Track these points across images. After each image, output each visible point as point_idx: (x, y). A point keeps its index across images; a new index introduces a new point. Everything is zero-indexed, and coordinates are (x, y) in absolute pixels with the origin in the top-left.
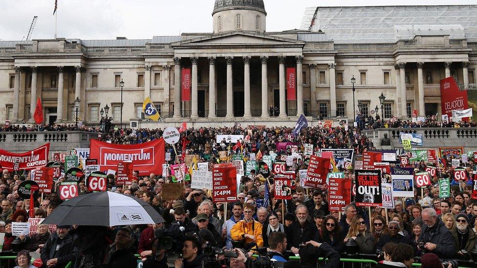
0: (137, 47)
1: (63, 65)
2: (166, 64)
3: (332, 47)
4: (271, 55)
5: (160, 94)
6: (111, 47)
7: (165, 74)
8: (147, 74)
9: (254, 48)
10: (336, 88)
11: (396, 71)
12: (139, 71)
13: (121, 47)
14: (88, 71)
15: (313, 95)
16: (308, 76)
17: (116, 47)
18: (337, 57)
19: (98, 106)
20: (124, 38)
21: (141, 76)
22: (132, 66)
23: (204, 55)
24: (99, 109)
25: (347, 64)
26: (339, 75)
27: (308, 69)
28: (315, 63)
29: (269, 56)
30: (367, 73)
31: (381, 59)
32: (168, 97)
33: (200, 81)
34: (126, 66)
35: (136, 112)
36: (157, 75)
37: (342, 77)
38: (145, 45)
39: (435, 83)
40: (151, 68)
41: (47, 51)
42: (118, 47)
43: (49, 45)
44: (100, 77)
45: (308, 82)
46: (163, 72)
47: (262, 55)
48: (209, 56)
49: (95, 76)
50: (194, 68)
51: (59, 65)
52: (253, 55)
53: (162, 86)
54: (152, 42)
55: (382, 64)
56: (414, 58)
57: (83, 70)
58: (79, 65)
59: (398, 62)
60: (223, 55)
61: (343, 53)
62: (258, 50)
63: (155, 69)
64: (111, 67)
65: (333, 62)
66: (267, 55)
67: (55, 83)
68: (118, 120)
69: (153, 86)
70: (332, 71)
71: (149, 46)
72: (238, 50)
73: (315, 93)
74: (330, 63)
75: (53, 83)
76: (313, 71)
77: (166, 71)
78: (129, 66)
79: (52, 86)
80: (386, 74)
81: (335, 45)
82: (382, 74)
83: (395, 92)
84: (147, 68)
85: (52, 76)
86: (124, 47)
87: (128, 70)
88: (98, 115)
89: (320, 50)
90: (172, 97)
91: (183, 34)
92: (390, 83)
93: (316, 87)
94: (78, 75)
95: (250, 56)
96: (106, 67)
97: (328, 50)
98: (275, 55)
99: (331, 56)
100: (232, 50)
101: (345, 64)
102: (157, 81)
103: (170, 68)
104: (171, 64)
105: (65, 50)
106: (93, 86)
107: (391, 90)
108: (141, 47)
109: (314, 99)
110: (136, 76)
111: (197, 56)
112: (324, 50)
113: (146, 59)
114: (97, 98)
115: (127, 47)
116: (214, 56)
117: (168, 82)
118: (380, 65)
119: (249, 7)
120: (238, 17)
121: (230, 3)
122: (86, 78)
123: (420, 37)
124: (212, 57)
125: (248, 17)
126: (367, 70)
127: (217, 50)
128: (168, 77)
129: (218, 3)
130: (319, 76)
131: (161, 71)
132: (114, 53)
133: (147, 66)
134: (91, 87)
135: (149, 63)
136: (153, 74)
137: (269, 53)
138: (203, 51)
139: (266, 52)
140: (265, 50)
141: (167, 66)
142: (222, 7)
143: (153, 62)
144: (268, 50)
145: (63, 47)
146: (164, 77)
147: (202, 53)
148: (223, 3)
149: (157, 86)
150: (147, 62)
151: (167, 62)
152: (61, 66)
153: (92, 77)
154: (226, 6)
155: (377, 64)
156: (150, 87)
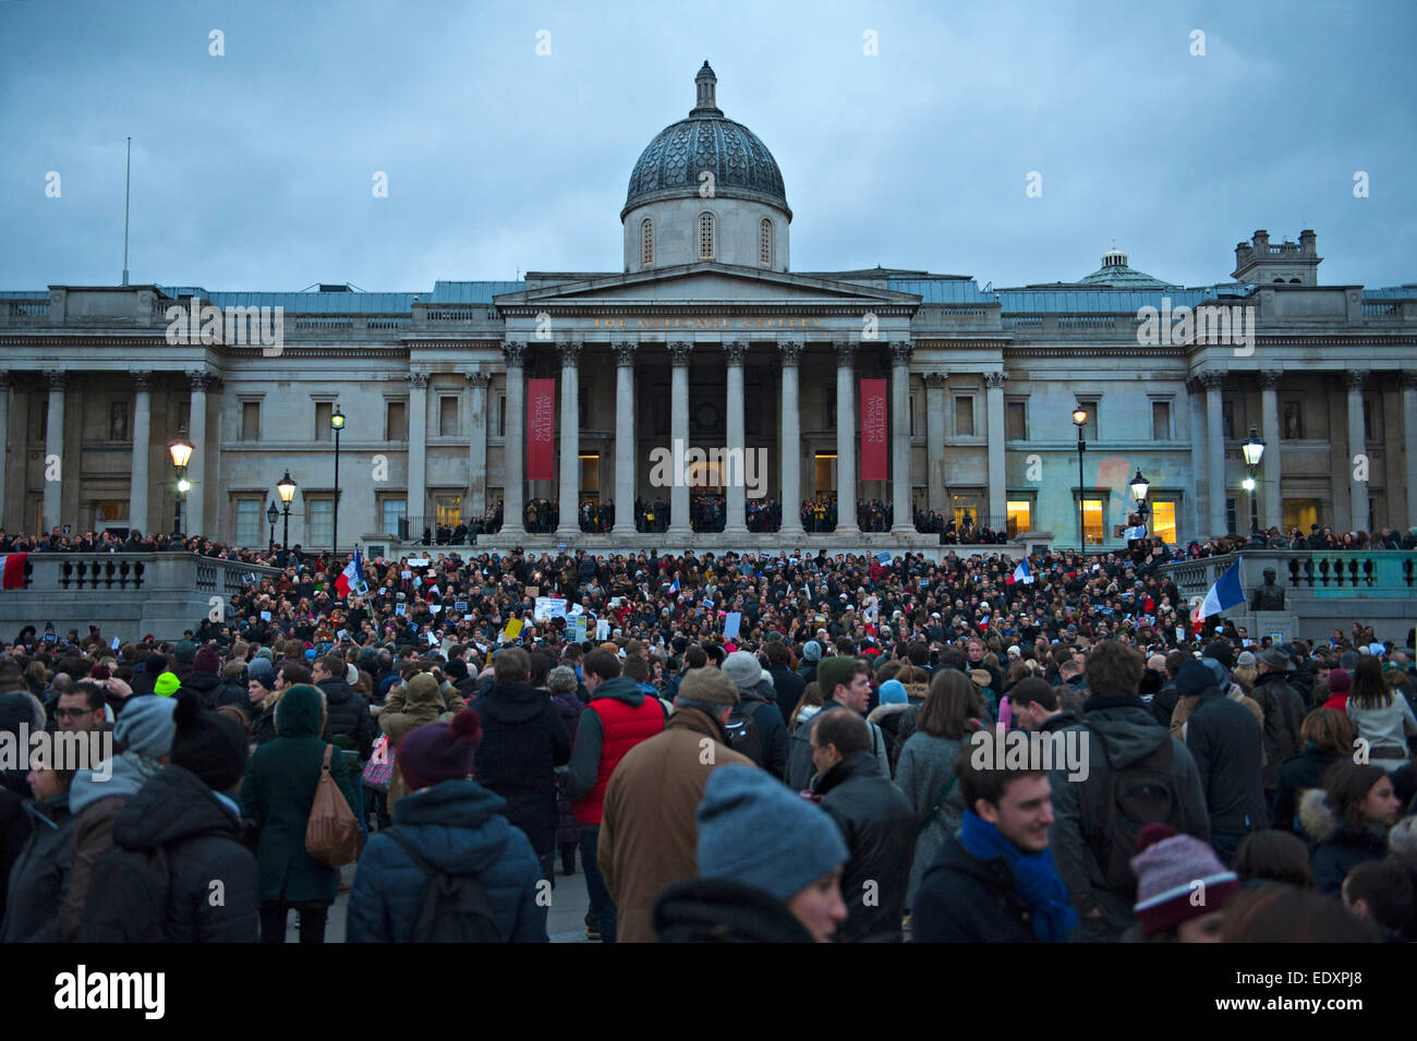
0: (385, 316)
1: (148, 367)
2: (475, 368)
3: (995, 322)
4: (810, 338)
5: (456, 462)
6: (304, 316)
7: (473, 402)
8: (417, 398)
9: (757, 315)
10: (1008, 450)
11: (1194, 399)
12: (390, 389)
13: (334, 316)
14: (227, 389)
15: (935, 471)
16: (921, 410)
17: (316, 316)
18: (1010, 353)
19: (261, 498)
20: (343, 289)
21: (397, 407)
22: (369, 375)
23: (601, 338)
24: (262, 508)
25: (1038, 375)
26: (1016, 408)
27: (921, 389)
28: (943, 370)
29: (806, 343)
30: (1104, 407)
31: (1144, 363)
32: (483, 473)
33: (584, 421)
34: (350, 376)
35: (380, 519)
36: (449, 403)
37: (1023, 417)
38: (409, 310)
39: (1314, 438)
40: (428, 381)
41: (95, 321)
42: (324, 316)
43: (106, 304)
44: (267, 409)
45: (919, 430)
46: (466, 393)
47: (783, 339)
48: (617, 339)
49: (252, 405)
50: (570, 376)
51: (136, 367)
52: (756, 337)
53: (462, 439)
54: (434, 300)
55: (1147, 375)
56: (1251, 358)
57: (213, 385)
58: (201, 367)
59: (1198, 371)
60: (661, 338)
61: (1028, 342)
62: (770, 323)
63: (441, 385)
64: (303, 376)
65: (999, 368)
66: (799, 339)
67: (125, 427)
68: (322, 542)
69: (436, 438)
70: (996, 396)
71: (426, 311)
72: (708, 323)
73: (942, 463)
74: (987, 370)
75: (119, 425)
76: (935, 396)
77: (477, 391)
78: (362, 376)
79: (112, 433)
80: (1161, 407)
81: (1003, 316)
82: (1147, 407)
83: (1189, 463)
84: (418, 381)
85: (113, 404)
86: (344, 316)
87: (356, 388)
88: (261, 526)
89: (957, 329)
90: (494, 472)
91: (530, 276)
92: (1172, 435)
93: (946, 446)
94: (198, 399)
95: (745, 339)
96: (285, 376)
97: (983, 329)
98: (826, 338)
99: (994, 349)
100: (689, 323)
101: (1032, 375)
102: (449, 423)
103: (491, 382)
104: (493, 369)
105: (155, 319)
106: (244, 437)
107: (1174, 457)
108: (397, 316)
109: (939, 481)
110: (382, 408)
111: (577, 339)
112: (971, 328)
113: (412, 353)
114: (259, 474)
115: (352, 316)
116: (633, 339)
117: (482, 426)
118: (1139, 380)
119: (741, 192)
120: (707, 221)
121: (681, 179)
122: (223, 410)
123: (1272, 292)
124: (625, 344)
125: (738, 221)
126: (1100, 396)
127: (640, 323)
128: (482, 411)
129: (643, 179)
130: (952, 413)
131: (462, 389)
132: (312, 334)
133: (417, 375)
134: (238, 439)
135: (423, 363)
136: (436, 399)
137: (805, 331)
138: (596, 323)
139: (797, 330)
140: (792, 322)
141: (479, 374)
142: (654, 190)
143: (435, 363)
144: (803, 322)
145: (148, 309)
146: (472, 408)
147: (593, 331)
148: (657, 177)
149: (448, 439)
150: (418, 362)
151: (481, 363)
152: (141, 371)
153: (241, 407)
154: (668, 186)
155: (1133, 375)
156: (426, 441)
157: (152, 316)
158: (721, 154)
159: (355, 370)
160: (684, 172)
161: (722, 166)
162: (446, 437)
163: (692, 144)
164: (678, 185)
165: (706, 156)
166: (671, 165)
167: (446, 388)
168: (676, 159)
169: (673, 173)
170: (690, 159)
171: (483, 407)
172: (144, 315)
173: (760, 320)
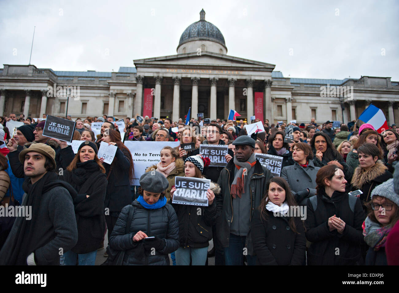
0: (104, 77)
1: (29, 89)
2: (130, 92)
3: (289, 83)
4: (239, 77)
6: (80, 77)
7: (129, 102)
8: (111, 100)
9: (221, 70)
12: (105, 99)
13: (89, 77)
14: (56, 98)
17: (84, 77)
18: (293, 94)
21: (106, 105)
22: (98, 95)
23: (169, 75)
25: (299, 101)
26: (293, 110)
28: (273, 97)
29: (237, 79)
30: (318, 111)
31: (329, 98)
33: (163, 107)
34: (93, 95)
36: (121, 102)
37: (295, 113)
40: (115, 95)
41: (16, 75)
42: (86, 77)
43: (20, 70)
46: (127, 99)
47: (230, 78)
48: (174, 76)
49: (62, 103)
50: (158, 88)
51: (26, 89)
52: (221, 77)
53: (124, 113)
55: (330, 102)
56: (363, 96)
58: (45, 89)
60: (189, 76)
62: (225, 72)
63: (119, 97)
65: (290, 97)
66: (235, 78)
69: (117, 113)
70: (289, 105)
71: (116, 75)
72: (205, 72)
74: (287, 97)
75: (23, 108)
77: (130, 99)
78: (96, 95)
79: (21, 110)
80: (334, 111)
82: (330, 111)
84: (112, 95)
86: (92, 77)
87: (94, 99)
89: (278, 84)
92: (337, 120)
93: (274, 120)
94: (44, 99)
95: (217, 77)
97: (286, 85)
98: (244, 78)
99: (289, 91)
100: (199, 71)
101: (297, 101)
102: (121, 109)
103: (135, 96)
104: (135, 92)
105: (33, 75)
106: (60, 112)
108: (108, 78)
110: (102, 104)
111: (161, 75)
112: (282, 84)
113: (111, 87)
115: (95, 77)
116: (180, 76)
117: (131, 109)
118: (328, 103)
119: (214, 39)
120: (203, 47)
121: (195, 35)
122: (54, 104)
123: (367, 78)
124: (177, 77)
125: (213, 47)
126: (316, 108)
127: (182, 71)
128: (131, 105)
129: (184, 36)
130: (276, 109)
131: (126, 98)
132: (82, 82)
133: (112, 93)
134: (58, 113)
135: (114, 90)
136: (117, 101)
137: (237, 75)
138: (167, 70)
139: (234, 75)
140: (233, 72)
141: (131, 93)
142: (187, 39)
143: (118, 90)
144: (236, 72)
145: (31, 72)
146: (128, 104)
147: (166, 73)
148: (188, 35)
149: (121, 113)
150: (112, 90)
151: (132, 90)
152: (28, 90)
153: (60, 103)
154: (191, 37)
155: (326, 102)
156: (114, 114)
157: (33, 74)
158: (208, 28)
159: (94, 93)
160: (196, 33)
161: (208, 32)
162: (120, 113)
163: (199, 26)
164: (194, 37)
165: (203, 29)
166: (193, 31)
167: (121, 98)
168: (194, 30)
169: (193, 34)
170: (198, 29)
171: (132, 104)
172: (30, 73)
173: (222, 71)
